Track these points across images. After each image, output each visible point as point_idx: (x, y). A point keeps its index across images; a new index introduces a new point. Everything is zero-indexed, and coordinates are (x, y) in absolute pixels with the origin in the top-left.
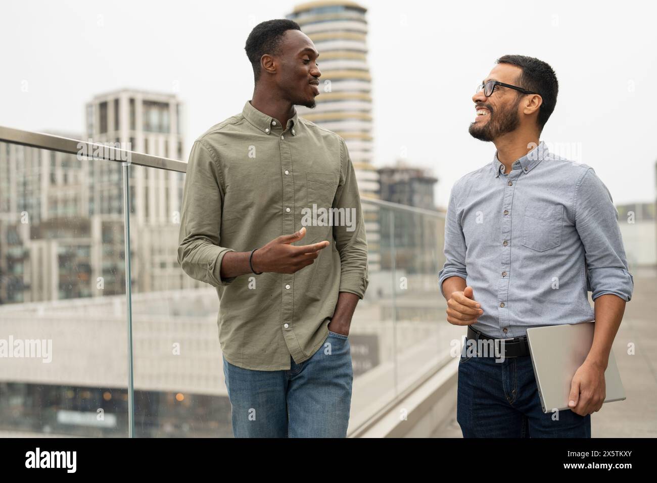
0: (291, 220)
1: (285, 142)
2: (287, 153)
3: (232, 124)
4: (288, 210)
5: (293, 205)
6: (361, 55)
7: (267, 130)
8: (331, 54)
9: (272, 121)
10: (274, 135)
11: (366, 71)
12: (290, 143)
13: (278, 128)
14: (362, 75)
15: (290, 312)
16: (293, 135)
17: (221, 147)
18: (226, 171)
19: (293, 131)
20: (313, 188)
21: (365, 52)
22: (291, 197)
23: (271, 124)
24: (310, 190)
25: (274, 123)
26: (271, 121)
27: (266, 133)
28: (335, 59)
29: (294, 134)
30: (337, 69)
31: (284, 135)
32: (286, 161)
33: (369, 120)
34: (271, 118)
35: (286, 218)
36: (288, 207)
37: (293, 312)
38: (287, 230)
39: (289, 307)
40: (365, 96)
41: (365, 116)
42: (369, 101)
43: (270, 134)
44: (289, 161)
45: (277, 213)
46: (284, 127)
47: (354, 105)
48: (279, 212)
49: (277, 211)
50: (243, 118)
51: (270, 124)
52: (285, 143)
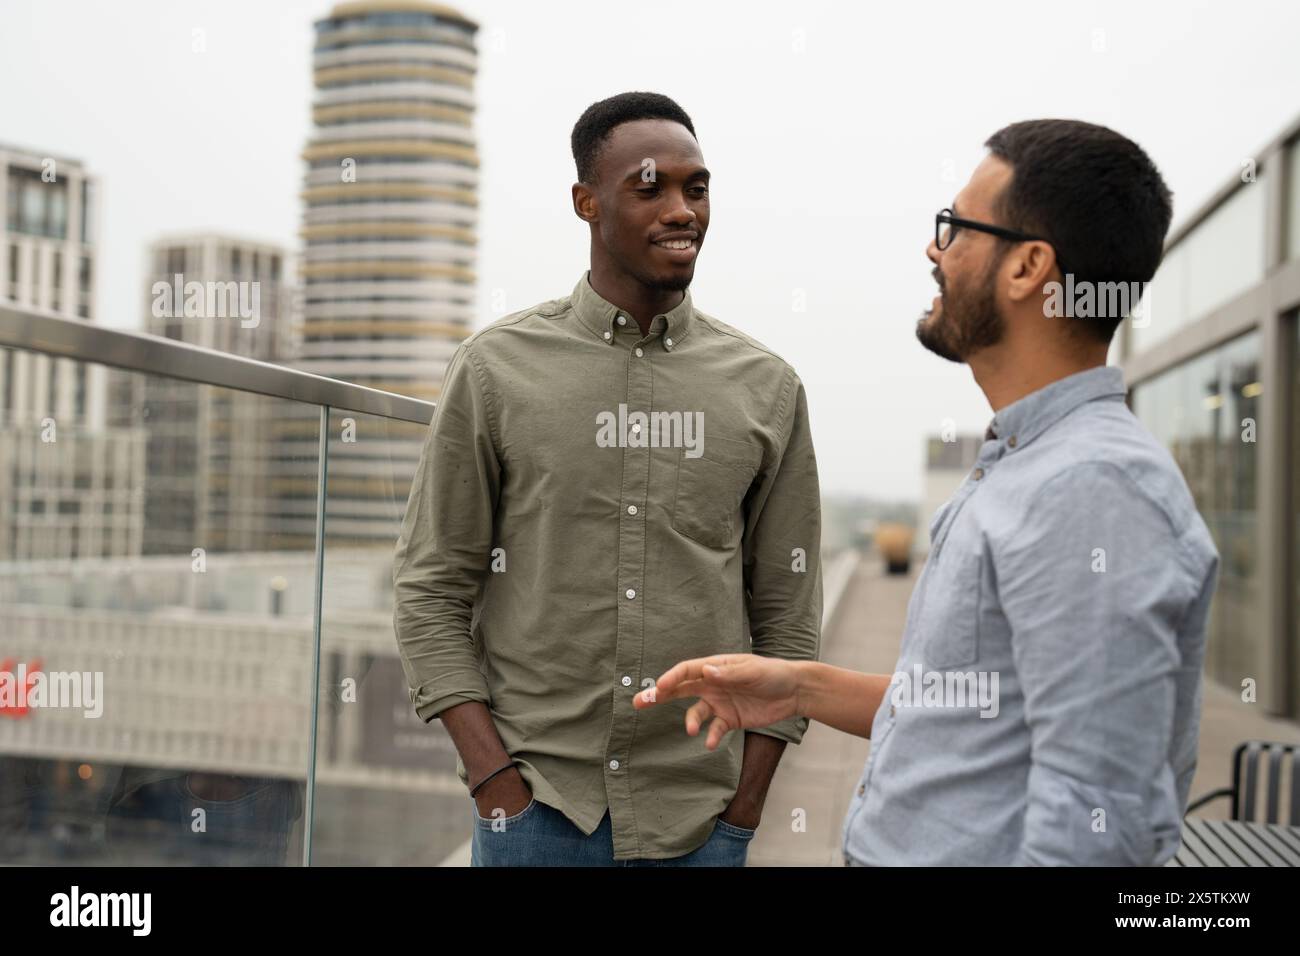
0: (637, 533)
1: (645, 362)
2: (643, 386)
3: (543, 316)
4: (632, 510)
5: (645, 500)
6: (461, 114)
7: (607, 335)
8: (403, 107)
9: (618, 315)
10: (622, 346)
11: (470, 145)
12: (655, 367)
13: (630, 331)
14: (462, 153)
15: (627, 736)
16: (667, 351)
17: (504, 363)
18: (505, 414)
19: (669, 342)
20: (693, 468)
21: (469, 109)
22: (641, 482)
23: (615, 323)
24: (685, 471)
25: (622, 320)
26: (613, 317)
27: (606, 341)
28: (410, 117)
29: (669, 349)
30: (413, 138)
31: (642, 346)
32: (639, 402)
33: (470, 243)
34: (615, 309)
35: (628, 529)
36: (632, 503)
37: (634, 737)
38: (628, 555)
39: (627, 726)
40: (465, 194)
41: (463, 234)
42: (473, 205)
43: (613, 343)
44: (644, 403)
45: (607, 515)
46: (644, 332)
47: (442, 211)
48: (612, 514)
49: (609, 511)
50: (567, 307)
51: (611, 321)
52: (643, 365)
